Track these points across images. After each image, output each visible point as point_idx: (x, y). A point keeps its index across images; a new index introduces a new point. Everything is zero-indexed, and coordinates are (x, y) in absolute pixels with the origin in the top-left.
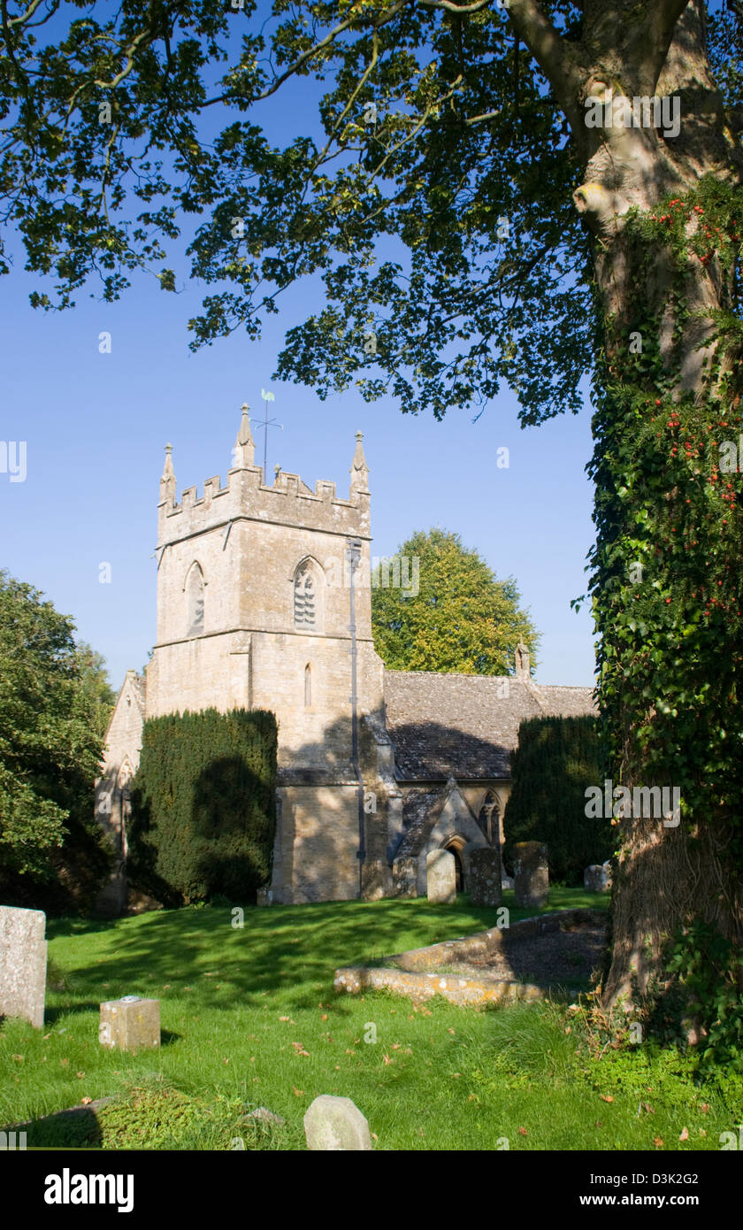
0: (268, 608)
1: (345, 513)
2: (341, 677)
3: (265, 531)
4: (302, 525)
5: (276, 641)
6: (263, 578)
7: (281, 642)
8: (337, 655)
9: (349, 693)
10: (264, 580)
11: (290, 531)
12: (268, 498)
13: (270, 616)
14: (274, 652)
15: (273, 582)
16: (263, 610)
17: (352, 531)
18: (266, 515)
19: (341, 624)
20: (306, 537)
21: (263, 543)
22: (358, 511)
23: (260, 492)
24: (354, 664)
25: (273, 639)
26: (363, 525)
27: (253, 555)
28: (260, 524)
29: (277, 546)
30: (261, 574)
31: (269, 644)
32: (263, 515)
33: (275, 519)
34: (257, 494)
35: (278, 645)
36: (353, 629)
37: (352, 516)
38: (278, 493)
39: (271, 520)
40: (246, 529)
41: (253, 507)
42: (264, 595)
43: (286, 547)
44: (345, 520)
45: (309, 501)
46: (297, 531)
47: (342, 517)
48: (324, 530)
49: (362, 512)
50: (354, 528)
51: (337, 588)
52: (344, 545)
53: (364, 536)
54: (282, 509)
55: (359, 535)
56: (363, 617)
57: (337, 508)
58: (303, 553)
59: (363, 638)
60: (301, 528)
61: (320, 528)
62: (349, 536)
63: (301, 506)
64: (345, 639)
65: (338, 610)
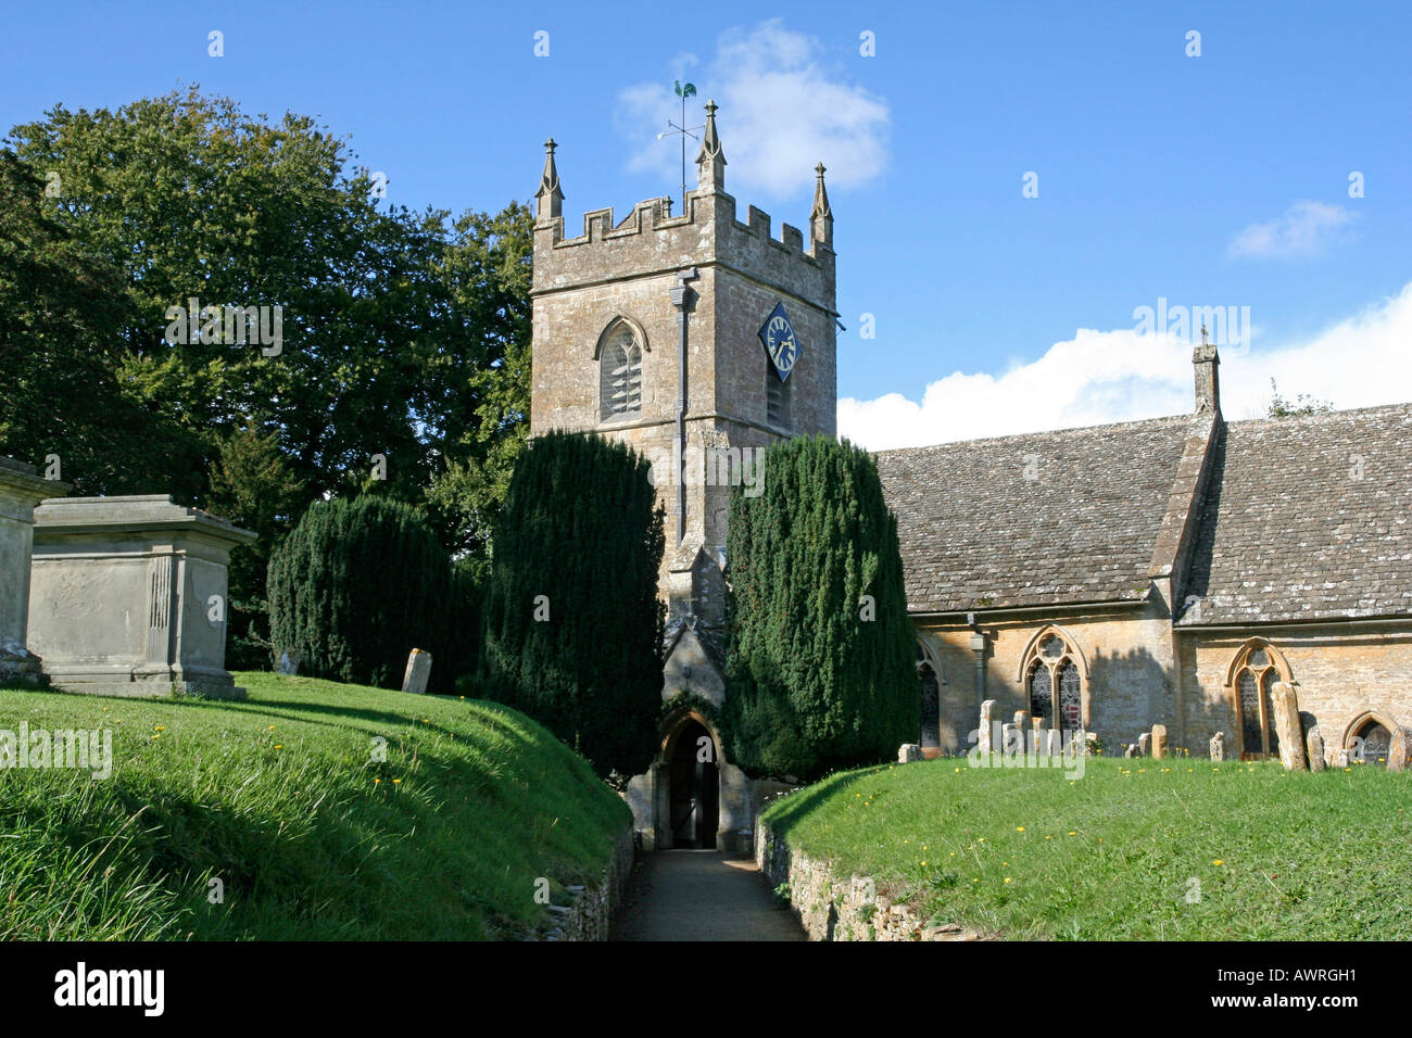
0: (566, 405)
1: (674, 237)
3: (563, 302)
4: (611, 276)
6: (560, 364)
9: (673, 503)
10: (561, 368)
11: (595, 291)
12: (567, 256)
13: (569, 414)
15: (572, 367)
16: (559, 408)
17: (685, 259)
18: (564, 280)
19: (667, 402)
20: (617, 291)
21: (561, 318)
23: (557, 251)
26: (704, 244)
27: (546, 339)
28: (557, 296)
29: (578, 319)
30: (558, 360)
32: (560, 281)
33: (577, 280)
34: (553, 256)
36: (684, 405)
37: (683, 237)
38: (579, 244)
39: (570, 285)
40: (540, 308)
41: (547, 276)
42: (562, 388)
43: (590, 315)
44: (675, 247)
45: (622, 240)
46: (605, 288)
47: (670, 245)
48: (641, 272)
49: (701, 226)
50: (689, 254)
51: (662, 351)
52: (669, 286)
53: (702, 261)
54: (585, 264)
55: (693, 262)
56: (700, 384)
57: (662, 234)
58: (613, 316)
59: (699, 415)
60: (610, 281)
61: (635, 273)
62: (678, 270)
63: (610, 250)
64: (667, 423)
65: (662, 384)
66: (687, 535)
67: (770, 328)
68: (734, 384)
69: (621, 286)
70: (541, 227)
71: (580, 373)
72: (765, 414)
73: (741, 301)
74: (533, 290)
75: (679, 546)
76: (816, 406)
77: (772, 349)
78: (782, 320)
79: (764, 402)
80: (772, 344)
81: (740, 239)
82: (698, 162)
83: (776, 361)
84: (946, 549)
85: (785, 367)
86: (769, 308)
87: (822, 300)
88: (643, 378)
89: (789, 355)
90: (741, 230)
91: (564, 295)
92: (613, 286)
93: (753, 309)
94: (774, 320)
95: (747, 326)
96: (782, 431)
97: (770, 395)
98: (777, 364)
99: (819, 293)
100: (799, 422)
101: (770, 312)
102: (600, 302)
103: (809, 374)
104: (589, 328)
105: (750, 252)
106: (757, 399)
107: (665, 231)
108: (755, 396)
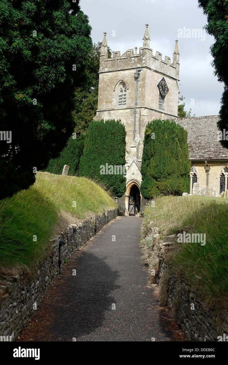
0: (106, 102)
1: (136, 59)
2: (131, 123)
3: (107, 75)
4: (119, 69)
5: (108, 113)
6: (105, 92)
7: (109, 113)
8: (129, 115)
9: (133, 129)
10: (106, 93)
11: (115, 73)
12: (108, 63)
13: (107, 105)
14: (107, 117)
16: (105, 103)
17: (139, 66)
18: (107, 70)
19: (132, 103)
20: (121, 73)
21: (106, 80)
22: (141, 57)
23: (105, 62)
24: (135, 118)
25: (107, 113)
26: (143, 62)
27: (102, 85)
29: (111, 80)
30: (105, 91)
31: (106, 115)
32: (106, 70)
33: (111, 70)
34: (105, 63)
35: (109, 115)
36: (136, 104)
37: (139, 60)
38: (111, 60)
39: (109, 71)
40: (101, 77)
41: (103, 68)
42: (106, 98)
43: (114, 79)
44: (136, 62)
45: (123, 60)
46: (118, 72)
47: (135, 62)
48: (127, 69)
49: (143, 57)
50: (139, 64)
51: (131, 89)
52: (134, 72)
53: (143, 66)
54: (113, 65)
55: (141, 66)
56: (141, 99)
57: (133, 59)
58: (120, 80)
59: (140, 107)
60: (119, 71)
61: (126, 68)
62: (136, 68)
63: (119, 62)
64: (132, 108)
65: (131, 98)
66: (136, 138)
67: (160, 84)
68: (150, 99)
69: (122, 72)
70: (102, 55)
71: (110, 94)
72: (158, 107)
73: (153, 77)
74: (99, 72)
75: (134, 140)
76: (172, 104)
77: (161, 90)
78: (164, 82)
79: (158, 104)
80: (161, 88)
81: (153, 60)
82: (143, 40)
83: (162, 92)
84: (201, 144)
85: (164, 94)
86: (160, 79)
87: (175, 76)
88: (127, 96)
89: (165, 91)
90: (154, 58)
91: (107, 74)
92: (120, 72)
93: (156, 79)
94: (162, 82)
95: (154, 83)
96: (162, 111)
97: (160, 102)
98: (162, 94)
99: (174, 75)
100: (167, 109)
101: (161, 80)
102: (116, 76)
103: (171, 96)
104: (113, 83)
105: (156, 64)
106: (156, 103)
107: (133, 58)
108: (155, 102)
